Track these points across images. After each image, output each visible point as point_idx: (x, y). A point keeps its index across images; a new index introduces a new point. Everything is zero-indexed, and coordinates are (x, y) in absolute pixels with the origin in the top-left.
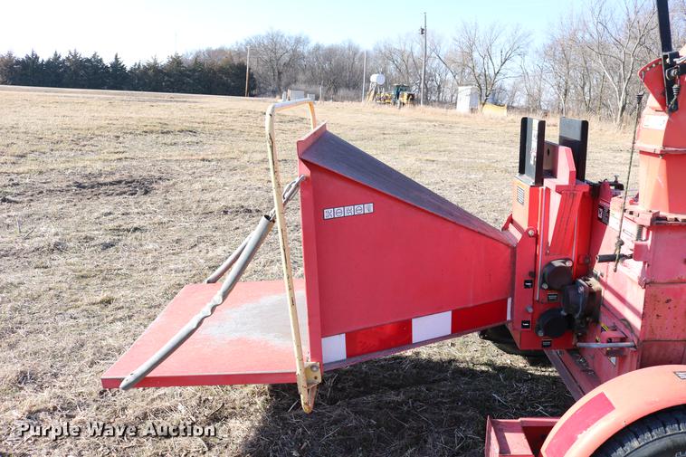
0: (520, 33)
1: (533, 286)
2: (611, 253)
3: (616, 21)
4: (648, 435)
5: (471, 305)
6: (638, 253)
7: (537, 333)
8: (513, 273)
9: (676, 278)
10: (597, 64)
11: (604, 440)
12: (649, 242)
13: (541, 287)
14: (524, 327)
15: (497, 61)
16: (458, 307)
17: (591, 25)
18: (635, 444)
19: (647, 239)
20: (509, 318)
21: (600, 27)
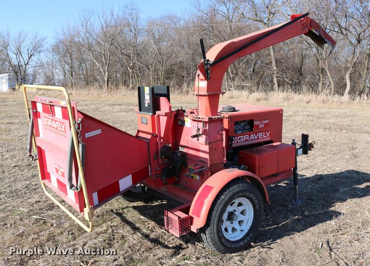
0: (38, 38)
1: (158, 158)
2: (195, 134)
3: (96, 31)
4: (225, 193)
5: (137, 170)
6: (204, 132)
7: (162, 178)
8: (150, 154)
9: (216, 140)
10: (89, 56)
11: (212, 201)
12: (207, 128)
13: (161, 158)
14: (156, 177)
15: (26, 57)
16: (133, 172)
17: (82, 33)
18: (223, 197)
19: (206, 127)
20: (150, 175)
21: (87, 34)
